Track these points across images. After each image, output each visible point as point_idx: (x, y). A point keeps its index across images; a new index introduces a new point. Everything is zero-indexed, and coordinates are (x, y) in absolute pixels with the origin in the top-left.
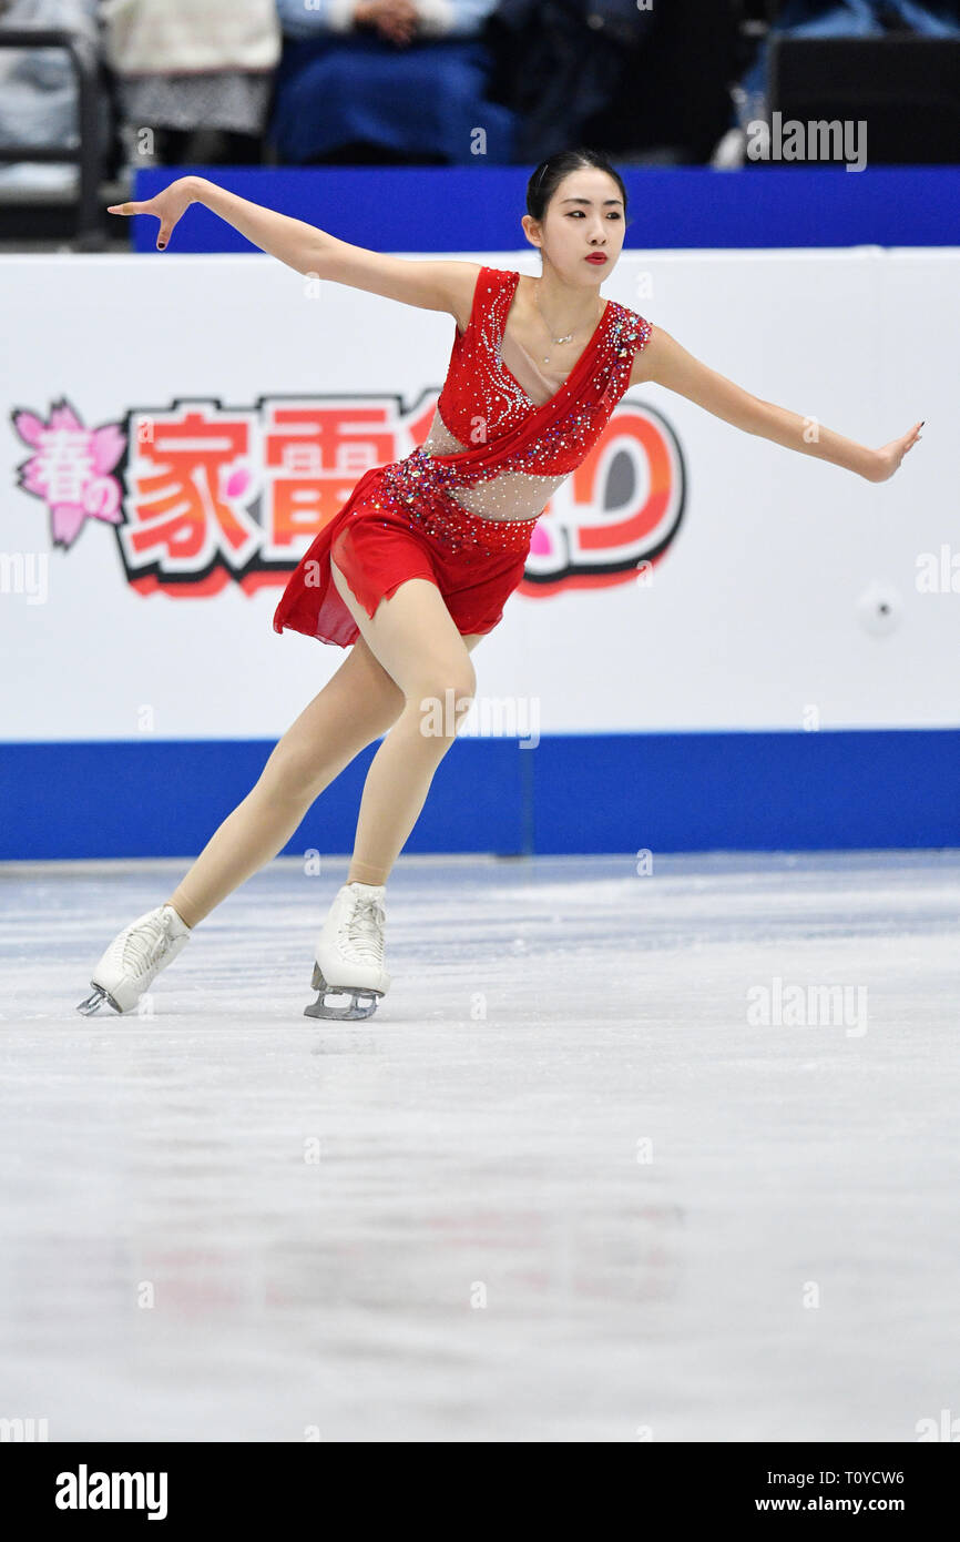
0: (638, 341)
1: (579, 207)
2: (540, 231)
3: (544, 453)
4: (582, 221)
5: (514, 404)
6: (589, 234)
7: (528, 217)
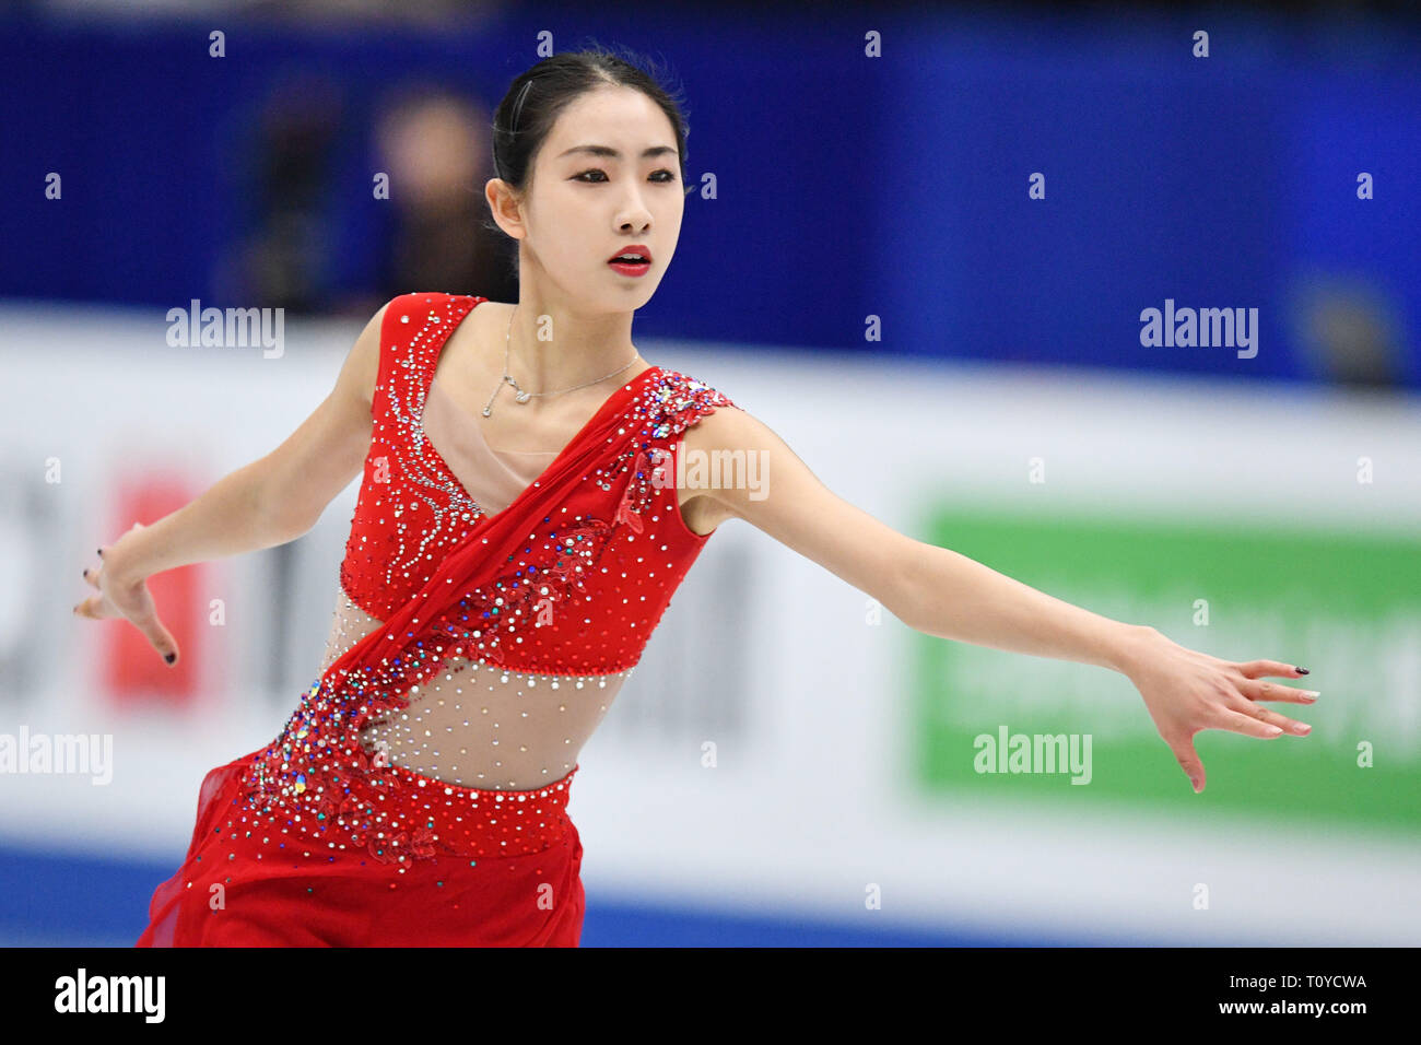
0: (691, 411)
1: (597, 163)
2: (521, 209)
3: (513, 615)
4: (602, 188)
5: (446, 515)
6: (615, 212)
7: (498, 181)
